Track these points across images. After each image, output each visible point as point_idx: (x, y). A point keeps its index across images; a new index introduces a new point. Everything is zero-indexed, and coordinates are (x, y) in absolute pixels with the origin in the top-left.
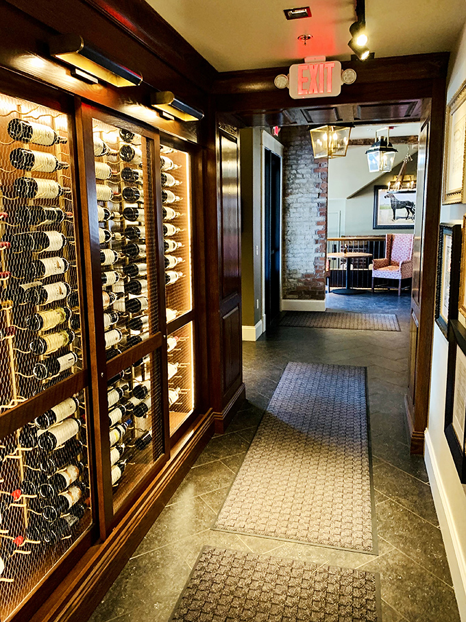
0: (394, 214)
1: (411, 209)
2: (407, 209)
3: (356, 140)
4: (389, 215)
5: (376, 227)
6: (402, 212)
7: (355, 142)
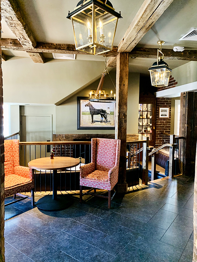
0: (92, 119)
1: (104, 115)
2: (102, 115)
3: (60, 45)
4: (89, 120)
5: (80, 128)
6: (98, 117)
7: (59, 47)
